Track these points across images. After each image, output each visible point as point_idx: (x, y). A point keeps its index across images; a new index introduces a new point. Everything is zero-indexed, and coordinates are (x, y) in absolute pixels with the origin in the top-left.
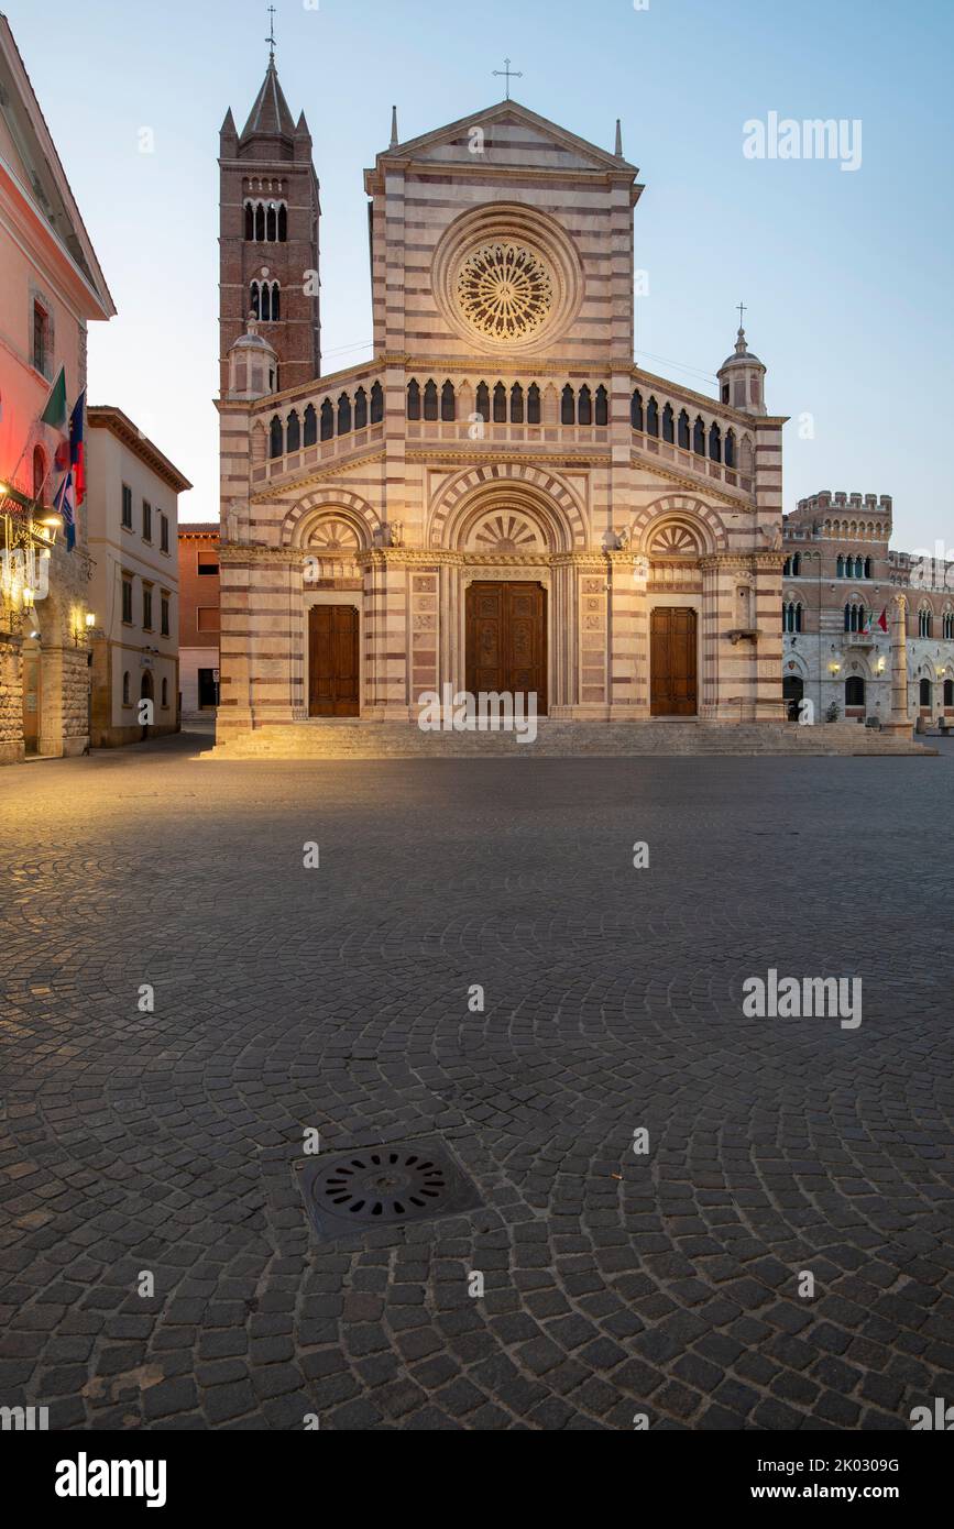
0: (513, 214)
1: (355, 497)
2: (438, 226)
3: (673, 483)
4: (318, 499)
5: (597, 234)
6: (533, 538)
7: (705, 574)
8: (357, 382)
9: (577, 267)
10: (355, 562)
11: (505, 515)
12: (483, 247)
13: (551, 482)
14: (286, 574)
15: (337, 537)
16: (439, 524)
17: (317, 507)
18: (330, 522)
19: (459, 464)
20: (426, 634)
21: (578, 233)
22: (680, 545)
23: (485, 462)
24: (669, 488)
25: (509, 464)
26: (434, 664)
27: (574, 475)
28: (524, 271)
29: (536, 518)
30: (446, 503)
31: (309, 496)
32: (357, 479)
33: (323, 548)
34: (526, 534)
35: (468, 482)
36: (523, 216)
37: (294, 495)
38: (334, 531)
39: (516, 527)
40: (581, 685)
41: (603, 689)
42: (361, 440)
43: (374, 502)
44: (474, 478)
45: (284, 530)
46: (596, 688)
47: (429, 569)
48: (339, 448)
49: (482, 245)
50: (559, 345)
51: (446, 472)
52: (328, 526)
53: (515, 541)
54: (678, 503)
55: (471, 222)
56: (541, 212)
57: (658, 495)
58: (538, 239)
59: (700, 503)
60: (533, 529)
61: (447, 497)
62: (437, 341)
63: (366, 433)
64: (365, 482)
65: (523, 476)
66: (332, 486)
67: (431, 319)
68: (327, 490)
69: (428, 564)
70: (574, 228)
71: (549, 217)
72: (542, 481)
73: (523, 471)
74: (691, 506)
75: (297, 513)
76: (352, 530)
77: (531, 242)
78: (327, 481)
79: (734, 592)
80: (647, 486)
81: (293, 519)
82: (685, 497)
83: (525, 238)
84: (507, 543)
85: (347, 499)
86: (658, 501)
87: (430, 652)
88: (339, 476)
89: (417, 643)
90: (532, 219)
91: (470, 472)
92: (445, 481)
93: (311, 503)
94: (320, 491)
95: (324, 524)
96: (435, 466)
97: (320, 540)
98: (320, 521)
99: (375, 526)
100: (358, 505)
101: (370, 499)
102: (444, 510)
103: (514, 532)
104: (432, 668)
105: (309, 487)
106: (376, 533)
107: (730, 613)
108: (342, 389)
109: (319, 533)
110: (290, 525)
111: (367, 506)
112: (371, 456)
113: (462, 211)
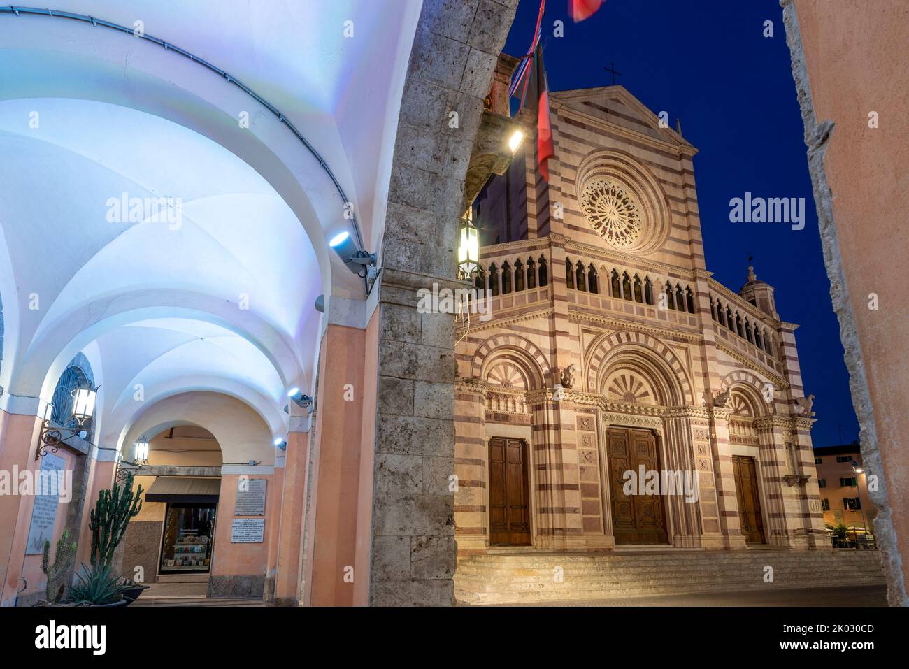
0: (621, 161)
1: (530, 343)
2: (579, 154)
3: (739, 362)
4: (501, 342)
5: (675, 185)
6: (646, 394)
7: (759, 431)
8: (528, 252)
9: (664, 203)
10: (524, 400)
11: (627, 373)
12: (597, 180)
13: (665, 350)
14: (476, 404)
15: (508, 378)
16: (593, 374)
17: (499, 348)
18: (503, 364)
19: (603, 327)
20: (589, 468)
21: (664, 182)
22: (740, 409)
23: (620, 329)
24: (737, 365)
25: (637, 333)
26: (597, 496)
27: (679, 347)
28: (622, 202)
29: (649, 378)
30: (597, 357)
31: (494, 338)
32: (531, 329)
33: (497, 385)
34: (642, 390)
35: (611, 343)
36: (627, 163)
37: (482, 335)
38: (506, 371)
39: (635, 384)
40: (703, 518)
41: (716, 521)
42: (533, 298)
43: (545, 349)
44: (614, 338)
45: (474, 365)
46: (712, 520)
47: (588, 411)
48: (516, 301)
49: (598, 178)
50: (661, 253)
51: (594, 333)
52: (501, 367)
53: (636, 395)
54: (743, 376)
55: (596, 159)
56: (640, 163)
57: (732, 369)
58: (633, 182)
59: (755, 378)
60: (647, 387)
61: (597, 352)
62: (582, 233)
63: (536, 293)
64: (537, 332)
65: (647, 343)
66: (513, 332)
67: (578, 217)
68: (508, 335)
69: (587, 406)
70: (662, 178)
71: (645, 168)
72: (660, 349)
73: (646, 340)
74: (750, 379)
75: (484, 351)
76: (521, 372)
77: (627, 183)
78: (508, 327)
79: (784, 446)
80: (724, 362)
81: (481, 356)
82: (746, 372)
83: (624, 180)
84: (630, 397)
85: (523, 345)
86: (731, 373)
87: (593, 485)
88: (517, 324)
89: (584, 476)
90: (633, 167)
91: (612, 334)
92: (594, 340)
93: (496, 344)
94: (503, 335)
95: (498, 365)
96: (587, 327)
97: (495, 378)
98: (496, 361)
99: (545, 369)
100: (532, 351)
101: (541, 347)
102: (595, 362)
103: (634, 388)
104: (596, 499)
105: (494, 330)
106: (547, 376)
107: (784, 462)
108: (517, 256)
109: (494, 372)
110: (478, 361)
111: (539, 351)
112: (542, 312)
113: (593, 149)
